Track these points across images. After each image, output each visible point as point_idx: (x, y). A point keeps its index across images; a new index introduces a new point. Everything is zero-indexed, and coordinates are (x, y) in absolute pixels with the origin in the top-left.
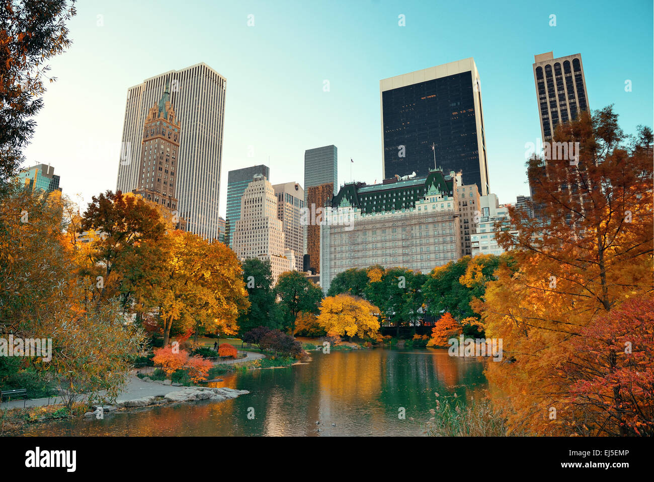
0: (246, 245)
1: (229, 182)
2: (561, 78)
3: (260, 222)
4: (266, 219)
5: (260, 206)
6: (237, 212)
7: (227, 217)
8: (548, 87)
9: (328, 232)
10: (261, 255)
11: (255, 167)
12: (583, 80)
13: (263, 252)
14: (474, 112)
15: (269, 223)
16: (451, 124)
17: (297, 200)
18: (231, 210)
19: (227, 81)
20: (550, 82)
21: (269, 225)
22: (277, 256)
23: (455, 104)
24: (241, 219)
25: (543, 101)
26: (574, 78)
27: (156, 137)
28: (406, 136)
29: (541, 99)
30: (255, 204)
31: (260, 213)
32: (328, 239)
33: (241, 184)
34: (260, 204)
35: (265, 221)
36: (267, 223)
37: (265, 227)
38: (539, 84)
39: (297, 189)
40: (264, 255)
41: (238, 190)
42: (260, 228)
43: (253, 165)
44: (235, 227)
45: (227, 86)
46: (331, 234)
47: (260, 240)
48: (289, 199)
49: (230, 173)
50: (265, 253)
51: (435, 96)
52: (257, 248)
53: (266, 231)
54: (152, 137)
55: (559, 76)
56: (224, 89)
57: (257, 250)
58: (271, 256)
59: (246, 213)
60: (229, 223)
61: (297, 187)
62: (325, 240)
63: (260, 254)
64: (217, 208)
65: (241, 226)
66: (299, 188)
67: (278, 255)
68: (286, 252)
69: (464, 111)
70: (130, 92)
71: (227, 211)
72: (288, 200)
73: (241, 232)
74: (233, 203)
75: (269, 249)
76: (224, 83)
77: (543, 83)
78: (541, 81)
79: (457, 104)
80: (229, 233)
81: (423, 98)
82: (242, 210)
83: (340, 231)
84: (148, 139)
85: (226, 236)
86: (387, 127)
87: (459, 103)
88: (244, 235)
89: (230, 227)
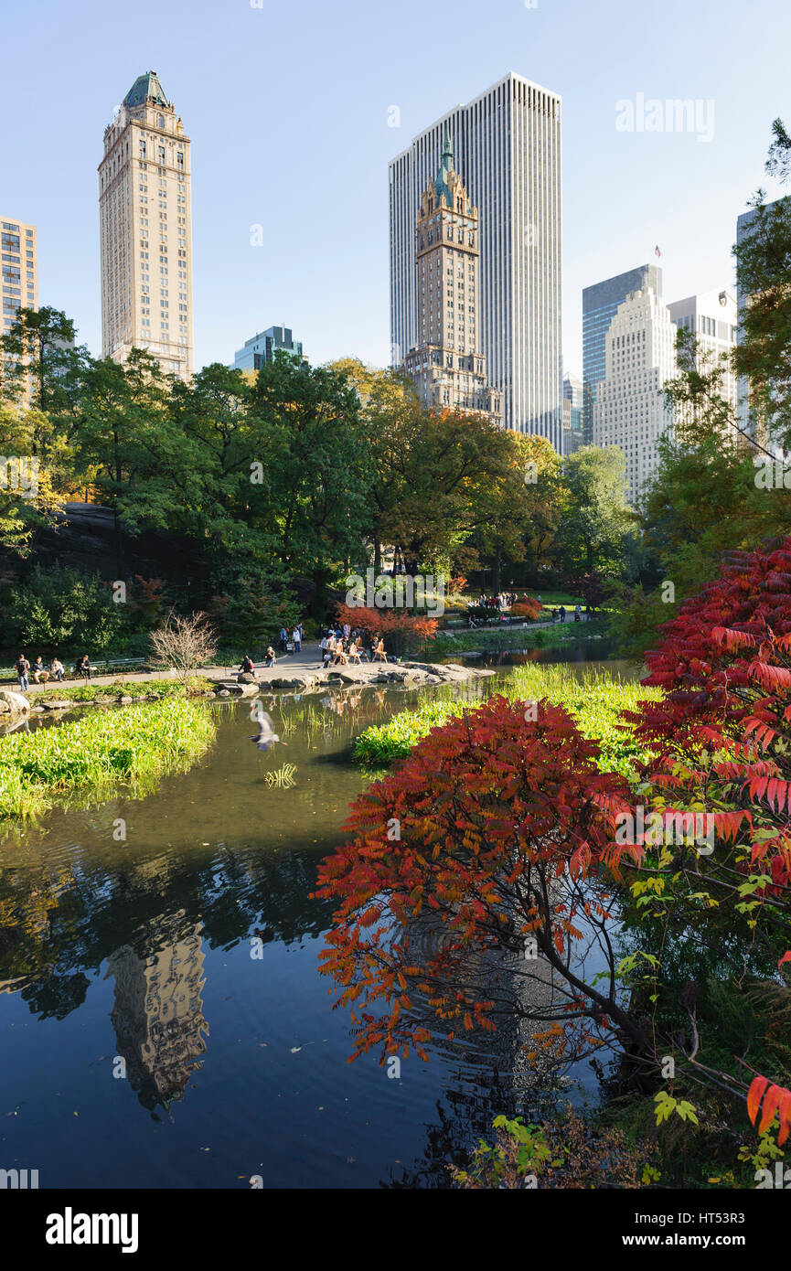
0: (619, 427)
1: (585, 310)
4: (653, 372)
5: (641, 348)
7: (585, 379)
13: (650, 436)
15: (660, 379)
17: (724, 326)
18: (592, 364)
19: (562, 102)
21: (661, 384)
24: (607, 378)
27: (436, 245)
30: (631, 346)
31: (641, 363)
33: (607, 309)
34: (641, 344)
35: (653, 377)
36: (657, 379)
37: (653, 387)
39: (724, 304)
41: (602, 324)
42: (642, 390)
44: (597, 391)
47: (644, 413)
52: (639, 430)
53: (655, 395)
54: (432, 247)
56: (557, 120)
57: (639, 433)
59: (616, 366)
60: (588, 389)
61: (722, 298)
63: (644, 439)
65: (607, 392)
70: (392, 169)
72: (704, 329)
73: (608, 403)
74: (595, 351)
76: (557, 106)
80: (589, 407)
84: (424, 252)
85: (585, 414)
88: (613, 408)
89: (590, 396)
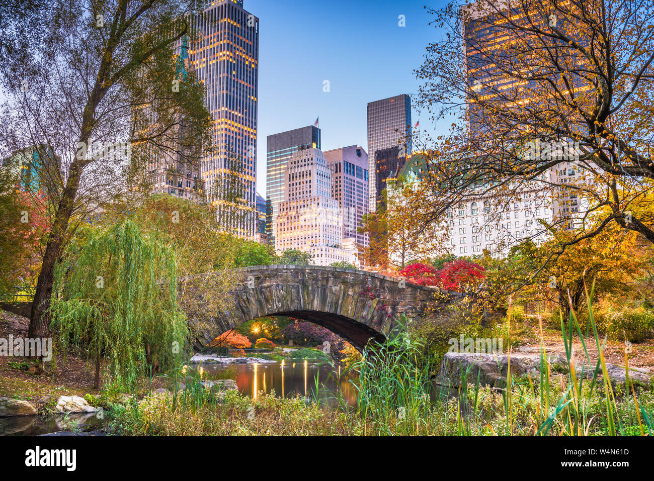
0: (293, 234)
1: (269, 150)
3: (309, 203)
4: (317, 199)
5: (308, 182)
6: (281, 190)
7: (268, 197)
10: (312, 246)
11: (302, 128)
13: (314, 242)
15: (321, 203)
17: (360, 169)
18: (273, 187)
21: (321, 207)
22: (332, 246)
24: (285, 201)
30: (302, 180)
31: (308, 192)
33: (284, 152)
34: (308, 180)
35: (316, 202)
39: (360, 155)
40: (316, 245)
47: (310, 226)
48: (349, 169)
49: (269, 138)
50: (318, 243)
52: (307, 237)
53: (317, 214)
57: (307, 239)
58: (325, 247)
59: (291, 193)
60: (270, 205)
61: (358, 151)
63: (310, 244)
64: (254, 188)
65: (285, 209)
66: (362, 152)
68: (344, 241)
71: (267, 189)
72: (347, 170)
73: (286, 217)
74: (275, 179)
75: (322, 238)
80: (271, 218)
85: (268, 222)
88: (289, 221)
89: (271, 209)
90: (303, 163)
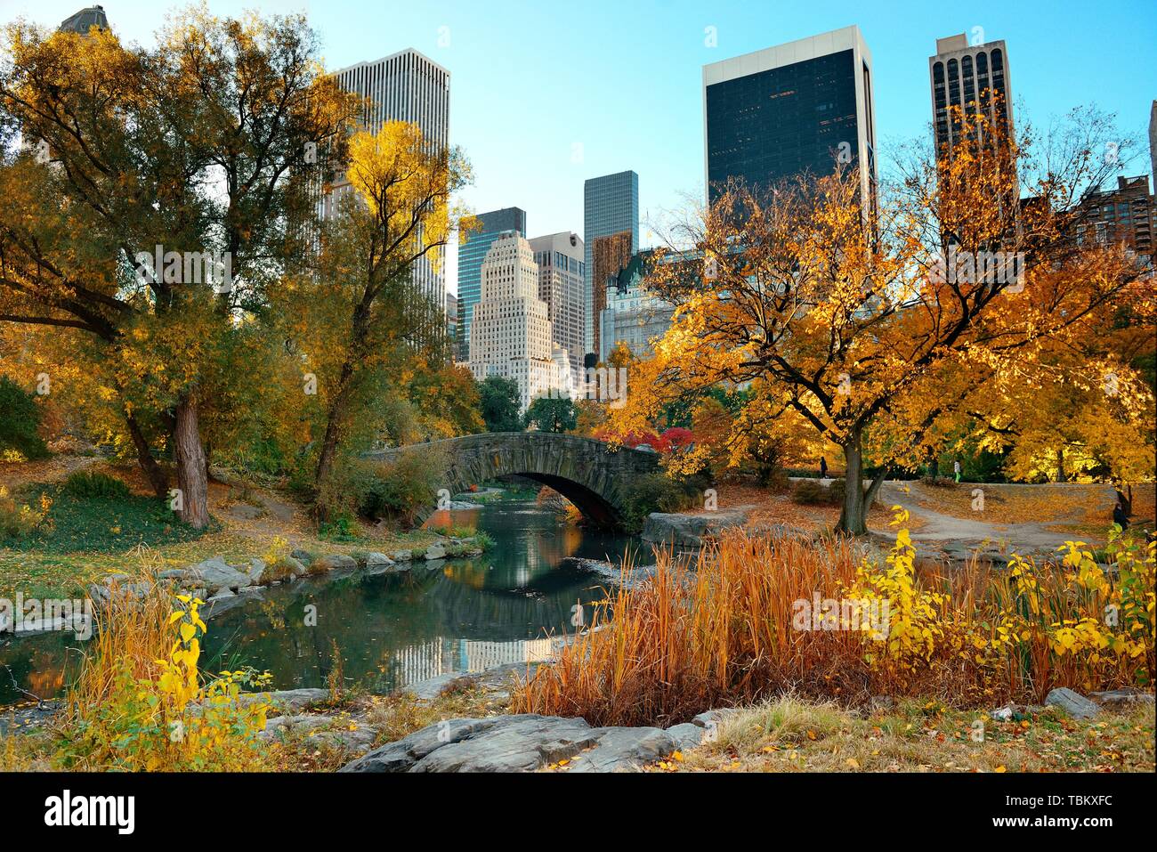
0: (491, 343)
2: (972, 82)
3: (511, 306)
4: (520, 300)
5: (511, 279)
6: (475, 287)
7: (459, 296)
8: (951, 96)
9: (612, 327)
10: (515, 358)
11: (503, 210)
12: (1005, 84)
13: (517, 353)
14: (855, 120)
15: (526, 307)
16: (818, 140)
17: (574, 262)
18: (467, 283)
19: (451, 76)
20: (954, 87)
21: (526, 311)
22: (539, 359)
23: (825, 107)
24: (482, 301)
25: (942, 119)
26: (991, 81)
28: (745, 162)
29: (939, 115)
30: (503, 277)
31: (511, 292)
32: (612, 337)
33: (479, 239)
34: (510, 277)
35: (520, 304)
36: (523, 307)
37: (520, 313)
38: (936, 90)
39: (574, 244)
40: (519, 358)
41: (476, 250)
42: (511, 315)
43: (498, 208)
44: (474, 312)
45: (451, 83)
46: (616, 328)
47: (513, 334)
48: (560, 261)
50: (522, 355)
51: (792, 92)
52: (509, 348)
53: (522, 320)
55: (968, 79)
56: (447, 89)
57: (509, 351)
58: (530, 360)
59: (489, 292)
60: (462, 305)
61: (573, 240)
62: (607, 338)
63: (513, 356)
65: (482, 313)
66: (577, 240)
67: (542, 358)
68: (554, 352)
69: (840, 119)
71: (459, 285)
72: (558, 263)
73: (483, 322)
74: (469, 273)
75: (527, 349)
76: (447, 78)
77: (944, 89)
78: (940, 86)
79: (828, 107)
80: (462, 321)
81: (772, 97)
82: (483, 284)
83: (629, 325)
85: (459, 327)
86: (715, 147)
87: (831, 106)
88: (487, 327)
89: (464, 310)
90: (504, 256)
